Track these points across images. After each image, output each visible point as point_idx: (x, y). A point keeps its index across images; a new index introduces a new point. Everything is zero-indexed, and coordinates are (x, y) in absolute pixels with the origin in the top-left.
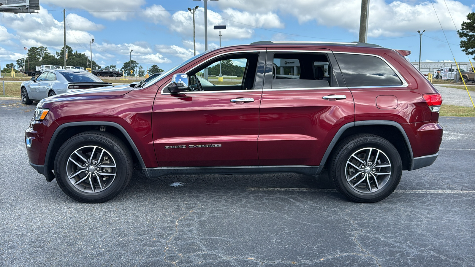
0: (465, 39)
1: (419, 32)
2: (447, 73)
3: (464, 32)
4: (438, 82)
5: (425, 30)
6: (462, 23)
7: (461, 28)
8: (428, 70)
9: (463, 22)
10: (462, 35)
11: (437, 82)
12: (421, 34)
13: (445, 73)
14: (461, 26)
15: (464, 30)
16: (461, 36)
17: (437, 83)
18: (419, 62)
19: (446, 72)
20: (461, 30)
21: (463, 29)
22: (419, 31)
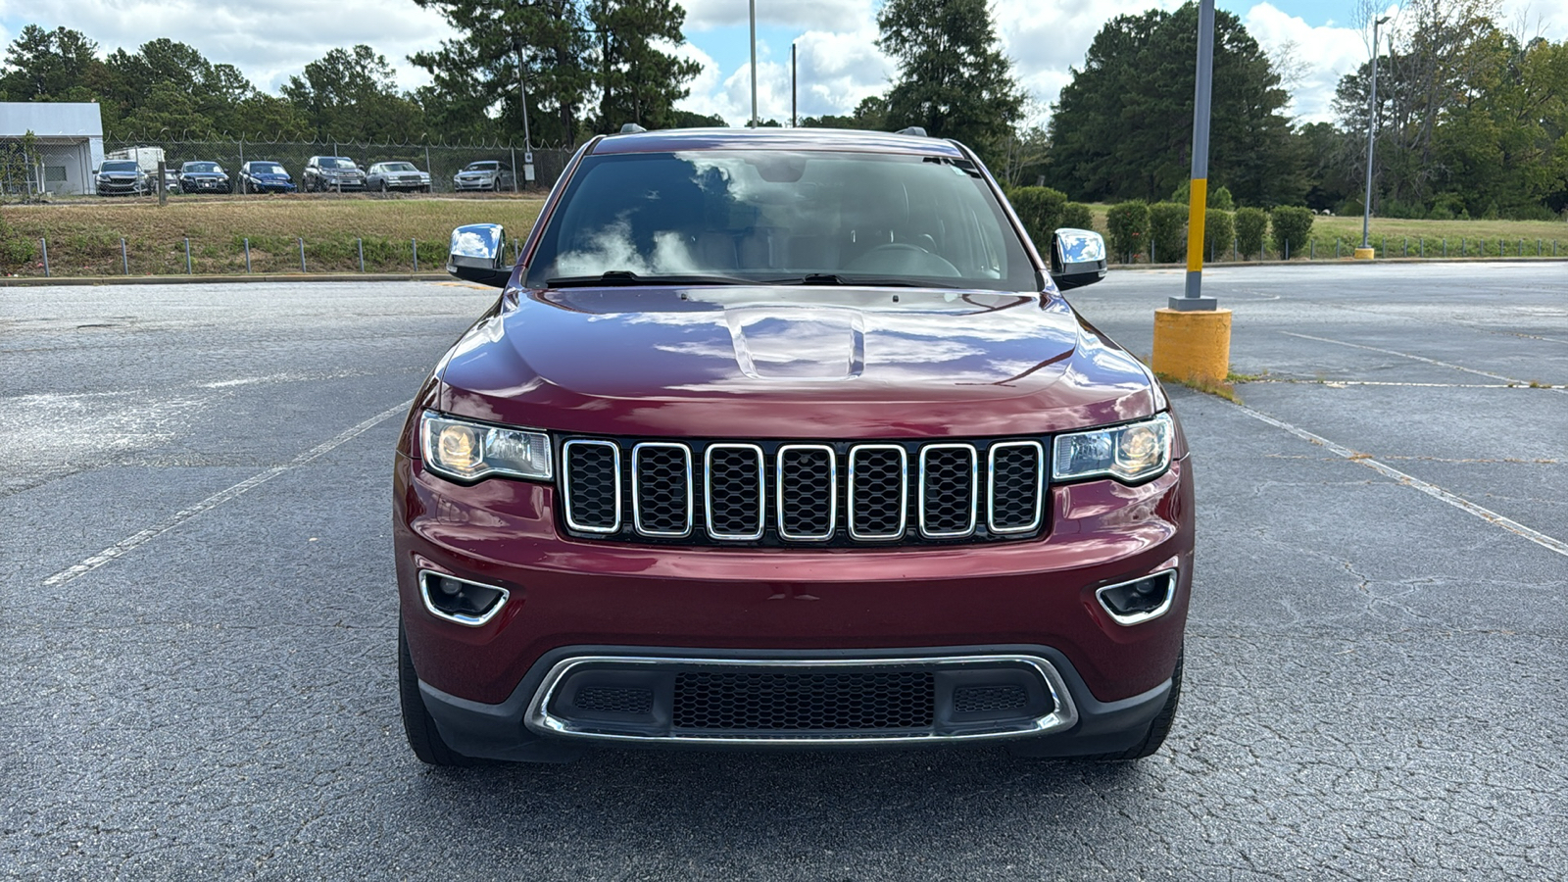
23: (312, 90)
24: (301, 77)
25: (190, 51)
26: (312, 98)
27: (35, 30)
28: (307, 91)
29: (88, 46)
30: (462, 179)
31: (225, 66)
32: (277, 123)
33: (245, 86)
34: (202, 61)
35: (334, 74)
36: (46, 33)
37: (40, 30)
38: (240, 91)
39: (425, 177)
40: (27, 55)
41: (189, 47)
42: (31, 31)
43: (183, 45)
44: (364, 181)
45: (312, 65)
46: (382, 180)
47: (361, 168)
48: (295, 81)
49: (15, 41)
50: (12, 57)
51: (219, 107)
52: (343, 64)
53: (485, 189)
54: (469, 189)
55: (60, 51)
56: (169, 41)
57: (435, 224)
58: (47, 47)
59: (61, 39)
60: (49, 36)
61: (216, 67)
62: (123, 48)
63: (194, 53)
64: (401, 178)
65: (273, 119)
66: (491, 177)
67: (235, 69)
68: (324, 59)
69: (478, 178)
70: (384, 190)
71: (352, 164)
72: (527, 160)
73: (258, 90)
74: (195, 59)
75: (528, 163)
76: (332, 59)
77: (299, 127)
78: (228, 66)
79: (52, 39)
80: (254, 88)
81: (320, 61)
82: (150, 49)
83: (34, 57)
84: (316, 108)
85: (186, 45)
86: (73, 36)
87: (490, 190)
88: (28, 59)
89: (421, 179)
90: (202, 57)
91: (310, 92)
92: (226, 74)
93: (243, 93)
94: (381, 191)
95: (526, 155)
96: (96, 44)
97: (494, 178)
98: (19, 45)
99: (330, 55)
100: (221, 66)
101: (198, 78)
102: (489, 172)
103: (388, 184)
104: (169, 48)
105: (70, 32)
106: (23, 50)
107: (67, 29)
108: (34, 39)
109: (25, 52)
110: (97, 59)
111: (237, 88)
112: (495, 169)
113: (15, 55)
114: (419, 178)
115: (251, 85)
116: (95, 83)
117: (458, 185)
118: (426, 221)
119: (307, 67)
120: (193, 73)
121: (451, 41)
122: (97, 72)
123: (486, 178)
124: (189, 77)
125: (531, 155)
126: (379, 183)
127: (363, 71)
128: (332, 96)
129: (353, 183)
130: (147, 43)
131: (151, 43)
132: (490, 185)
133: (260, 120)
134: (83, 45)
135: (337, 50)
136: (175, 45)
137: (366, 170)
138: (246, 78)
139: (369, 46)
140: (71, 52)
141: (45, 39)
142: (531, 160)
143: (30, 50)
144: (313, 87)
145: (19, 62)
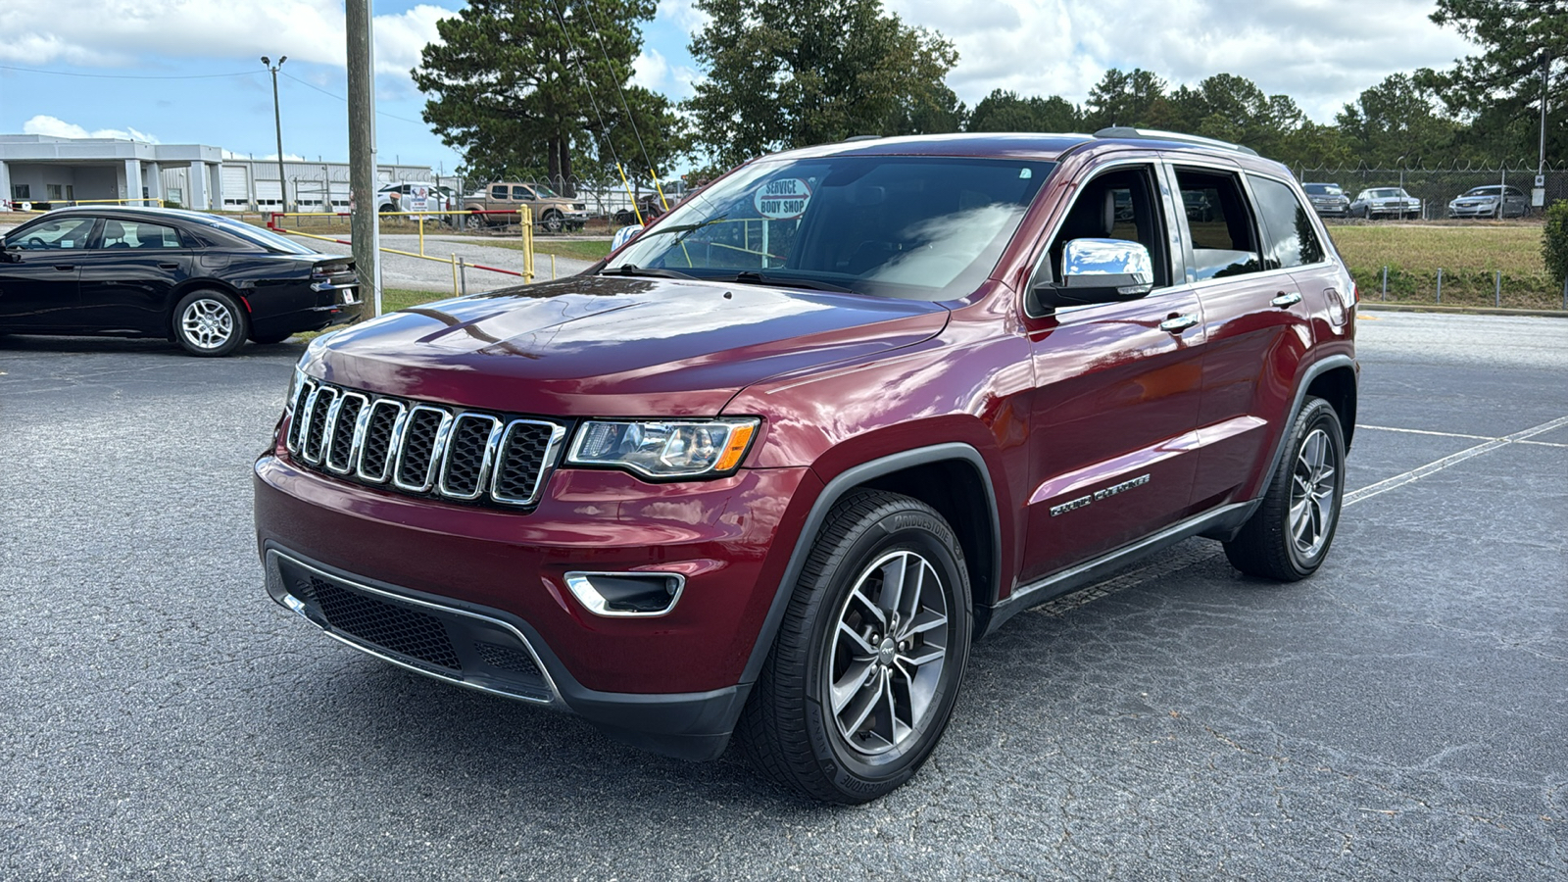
0: (436, 97)
1: (266, 60)
2: (424, 200)
3: (431, 74)
4: (398, 227)
5: (284, 58)
6: (423, 46)
7: (422, 63)
8: (318, 187)
9: (426, 45)
10: (426, 84)
11: (394, 227)
12: (274, 68)
13: (419, 200)
14: (421, 56)
15: (430, 70)
16: (423, 88)
17: (394, 230)
18: (277, 159)
19: (420, 197)
20: (421, 67)
21: (426, 65)
22: (267, 58)
23: (1364, 117)
24: (1355, 104)
25: (1247, 84)
26: (1363, 125)
27: (1114, 74)
28: (1359, 118)
29: (1158, 85)
30: (1458, 205)
31: (1280, 97)
32: (1318, 152)
33: (1297, 116)
34: (1256, 93)
35: (1390, 99)
36: (1124, 75)
37: (1120, 74)
38: (1291, 120)
39: (1414, 203)
40: (1106, 97)
41: (1247, 80)
42: (1111, 74)
43: (1241, 79)
44: (1347, 207)
45: (1368, 91)
46: (1366, 207)
47: (1347, 195)
48: (1349, 108)
49: (1097, 85)
50: (1093, 99)
51: (1266, 137)
52: (1400, 89)
53: (1485, 216)
54: (1465, 215)
55: (1132, 91)
56: (1228, 75)
57: (1370, 251)
58: (1123, 88)
59: (1136, 80)
60: (1126, 78)
61: (1272, 98)
62: (1186, 86)
63: (1251, 85)
64: (1387, 204)
65: (1315, 148)
66: (1493, 202)
67: (1289, 99)
68: (1381, 85)
69: (1477, 204)
70: (1368, 217)
71: (1339, 191)
72: (1537, 184)
73: (1309, 119)
74: (1251, 92)
75: (1537, 187)
76: (1390, 84)
77: (1341, 154)
78: (1281, 97)
79: (1128, 80)
80: (1305, 117)
81: (1376, 88)
82: (1210, 85)
83: (1111, 98)
84: (1365, 135)
85: (1244, 78)
86: (1146, 76)
87: (1491, 217)
88: (1106, 100)
89: (1408, 205)
90: (1257, 89)
91: (1362, 120)
92: (1280, 104)
93: (1294, 122)
94: (1364, 217)
95: (1537, 177)
96: (1165, 82)
97: (1495, 204)
98: (1100, 87)
99: (1389, 81)
100: (1276, 97)
101: (1251, 110)
102: (1492, 197)
103: (1372, 210)
104: (1228, 82)
105: (1144, 73)
106: (1102, 92)
107: (1142, 70)
108: (1114, 81)
109: (1103, 94)
110: (1164, 97)
111: (1288, 118)
112: (1500, 193)
113: (1095, 97)
114: (1406, 204)
115: (1302, 114)
116: (1156, 118)
117: (1452, 211)
118: (1362, 248)
119: (1363, 94)
120: (1246, 105)
121: (1468, 59)
122: (1159, 109)
123: (1486, 204)
124: (1243, 108)
125: (1543, 177)
126: (1363, 210)
127: (1421, 96)
128: (1383, 122)
129: (1334, 209)
130: (1208, 79)
131: (1212, 79)
132: (1489, 211)
133: (1302, 149)
134: (1153, 84)
135: (1396, 75)
136: (1233, 79)
137: (1353, 196)
138: (1299, 108)
139: (1432, 69)
140: (1142, 91)
141: (1122, 81)
142: (1542, 184)
143: (1108, 92)
144: (1366, 114)
145: (1098, 102)
